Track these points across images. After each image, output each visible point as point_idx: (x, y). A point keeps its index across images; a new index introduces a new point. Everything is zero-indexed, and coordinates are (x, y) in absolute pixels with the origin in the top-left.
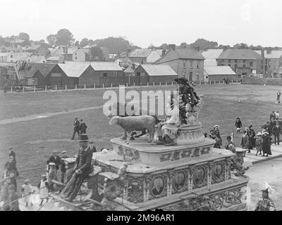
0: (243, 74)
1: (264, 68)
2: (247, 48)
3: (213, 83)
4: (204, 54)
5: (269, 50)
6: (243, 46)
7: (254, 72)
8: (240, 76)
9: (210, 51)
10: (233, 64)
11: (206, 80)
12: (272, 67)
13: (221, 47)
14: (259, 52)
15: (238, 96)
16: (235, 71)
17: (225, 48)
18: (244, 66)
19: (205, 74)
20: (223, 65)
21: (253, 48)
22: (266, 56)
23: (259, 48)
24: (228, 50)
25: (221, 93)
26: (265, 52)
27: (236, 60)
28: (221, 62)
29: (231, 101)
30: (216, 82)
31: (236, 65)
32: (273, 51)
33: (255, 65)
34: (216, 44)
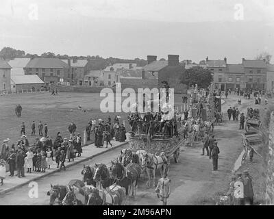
0: (51, 83)
1: (71, 76)
2: (55, 57)
3: (20, 92)
4: (11, 63)
5: (75, 59)
6: (50, 56)
7: (62, 80)
8: (47, 84)
9: (17, 60)
10: (41, 72)
11: (13, 89)
12: (78, 75)
13: (28, 56)
14: (66, 61)
15: (46, 104)
16: (42, 79)
17: (33, 57)
18: (52, 74)
19: (12, 83)
20: (31, 74)
21: (60, 57)
22: (72, 65)
23: (65, 57)
24: (35, 59)
25: (30, 102)
26: (72, 61)
27: (43, 69)
28: (28, 71)
29: (39, 110)
30: (24, 91)
31: (44, 74)
32: (78, 61)
33: (62, 73)
34: (23, 52)
